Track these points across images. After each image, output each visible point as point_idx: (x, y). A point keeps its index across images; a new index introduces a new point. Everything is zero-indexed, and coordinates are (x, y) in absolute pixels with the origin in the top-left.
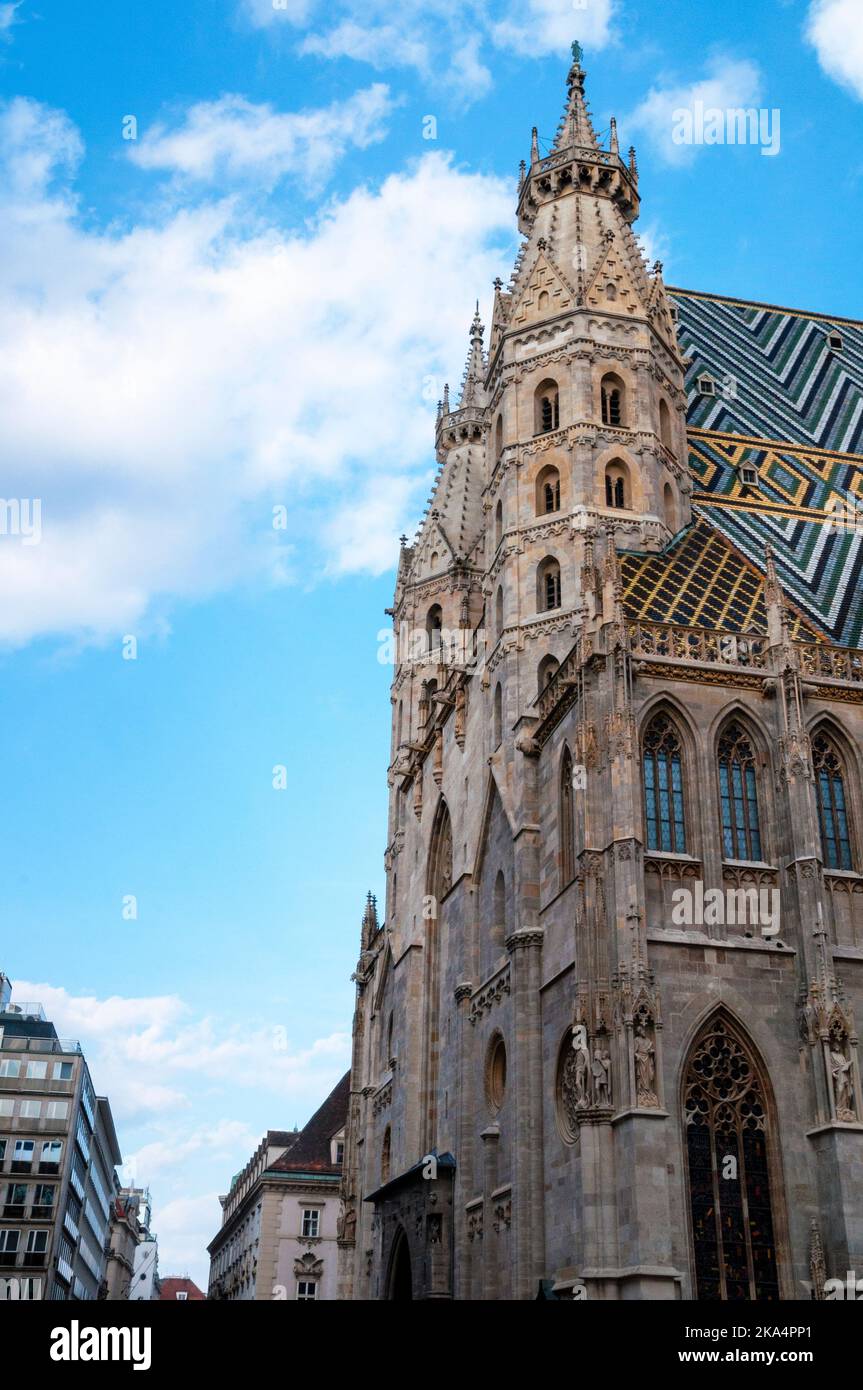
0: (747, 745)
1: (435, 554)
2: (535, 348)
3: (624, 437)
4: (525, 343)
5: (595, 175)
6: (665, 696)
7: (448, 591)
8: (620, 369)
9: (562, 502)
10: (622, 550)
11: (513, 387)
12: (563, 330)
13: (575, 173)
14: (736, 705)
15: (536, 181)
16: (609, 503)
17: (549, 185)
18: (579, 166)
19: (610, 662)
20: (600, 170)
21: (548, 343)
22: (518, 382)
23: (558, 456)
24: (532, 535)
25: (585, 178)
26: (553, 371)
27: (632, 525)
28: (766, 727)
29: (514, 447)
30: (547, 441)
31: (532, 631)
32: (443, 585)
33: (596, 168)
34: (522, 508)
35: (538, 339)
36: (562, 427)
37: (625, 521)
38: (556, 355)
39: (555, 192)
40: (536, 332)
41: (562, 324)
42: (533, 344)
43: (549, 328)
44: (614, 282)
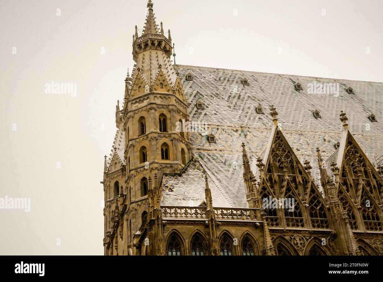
0: (201, 243)
1: (116, 163)
2: (138, 105)
3: (167, 135)
4: (135, 104)
5: (156, 43)
6: (174, 231)
7: (121, 176)
8: (165, 112)
9: (148, 159)
10: (167, 174)
11: (131, 119)
12: (146, 100)
13: (149, 43)
14: (197, 231)
15: (137, 45)
16: (163, 158)
17: (141, 47)
18: (151, 40)
19: (156, 222)
20: (158, 41)
21: (142, 104)
22: (133, 117)
23: (146, 143)
24: (139, 170)
25: (153, 44)
26: (144, 114)
27: (170, 165)
28: (206, 237)
29: (132, 140)
30: (142, 138)
31: (139, 203)
32: (119, 174)
33: (156, 40)
34: (135, 161)
35: (138, 102)
36: (147, 133)
37: (168, 164)
38: (144, 108)
39: (143, 49)
40: (138, 100)
41: (146, 98)
42: (137, 104)
43: (142, 99)
44: (162, 82)
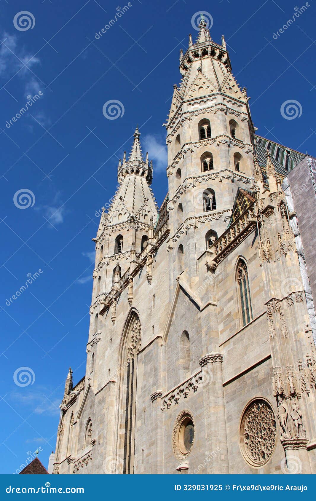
1: (120, 214)
2: (198, 107)
3: (240, 145)
4: (193, 105)
5: (218, 52)
7: (126, 229)
9: (214, 166)
11: (187, 121)
12: (212, 101)
13: (209, 50)
15: (192, 52)
17: (198, 54)
18: (211, 48)
21: (204, 105)
22: (190, 119)
23: (211, 148)
24: (200, 179)
25: (213, 53)
26: (207, 116)
29: (190, 143)
30: (205, 142)
31: (203, 219)
32: (124, 227)
33: (218, 50)
34: (193, 169)
35: (199, 103)
36: (212, 137)
38: (208, 110)
39: (201, 56)
40: (199, 101)
41: (211, 98)
42: (196, 106)
43: (205, 100)
44: (232, 87)
